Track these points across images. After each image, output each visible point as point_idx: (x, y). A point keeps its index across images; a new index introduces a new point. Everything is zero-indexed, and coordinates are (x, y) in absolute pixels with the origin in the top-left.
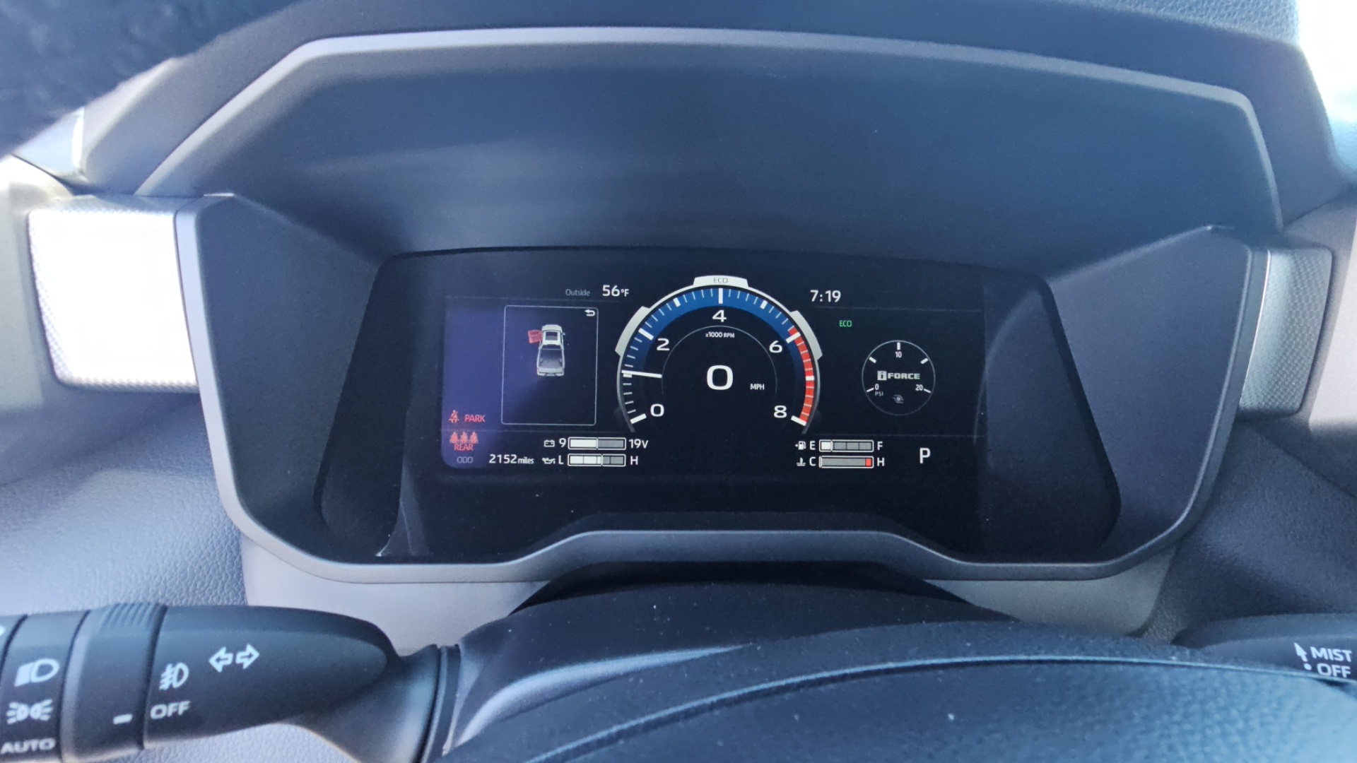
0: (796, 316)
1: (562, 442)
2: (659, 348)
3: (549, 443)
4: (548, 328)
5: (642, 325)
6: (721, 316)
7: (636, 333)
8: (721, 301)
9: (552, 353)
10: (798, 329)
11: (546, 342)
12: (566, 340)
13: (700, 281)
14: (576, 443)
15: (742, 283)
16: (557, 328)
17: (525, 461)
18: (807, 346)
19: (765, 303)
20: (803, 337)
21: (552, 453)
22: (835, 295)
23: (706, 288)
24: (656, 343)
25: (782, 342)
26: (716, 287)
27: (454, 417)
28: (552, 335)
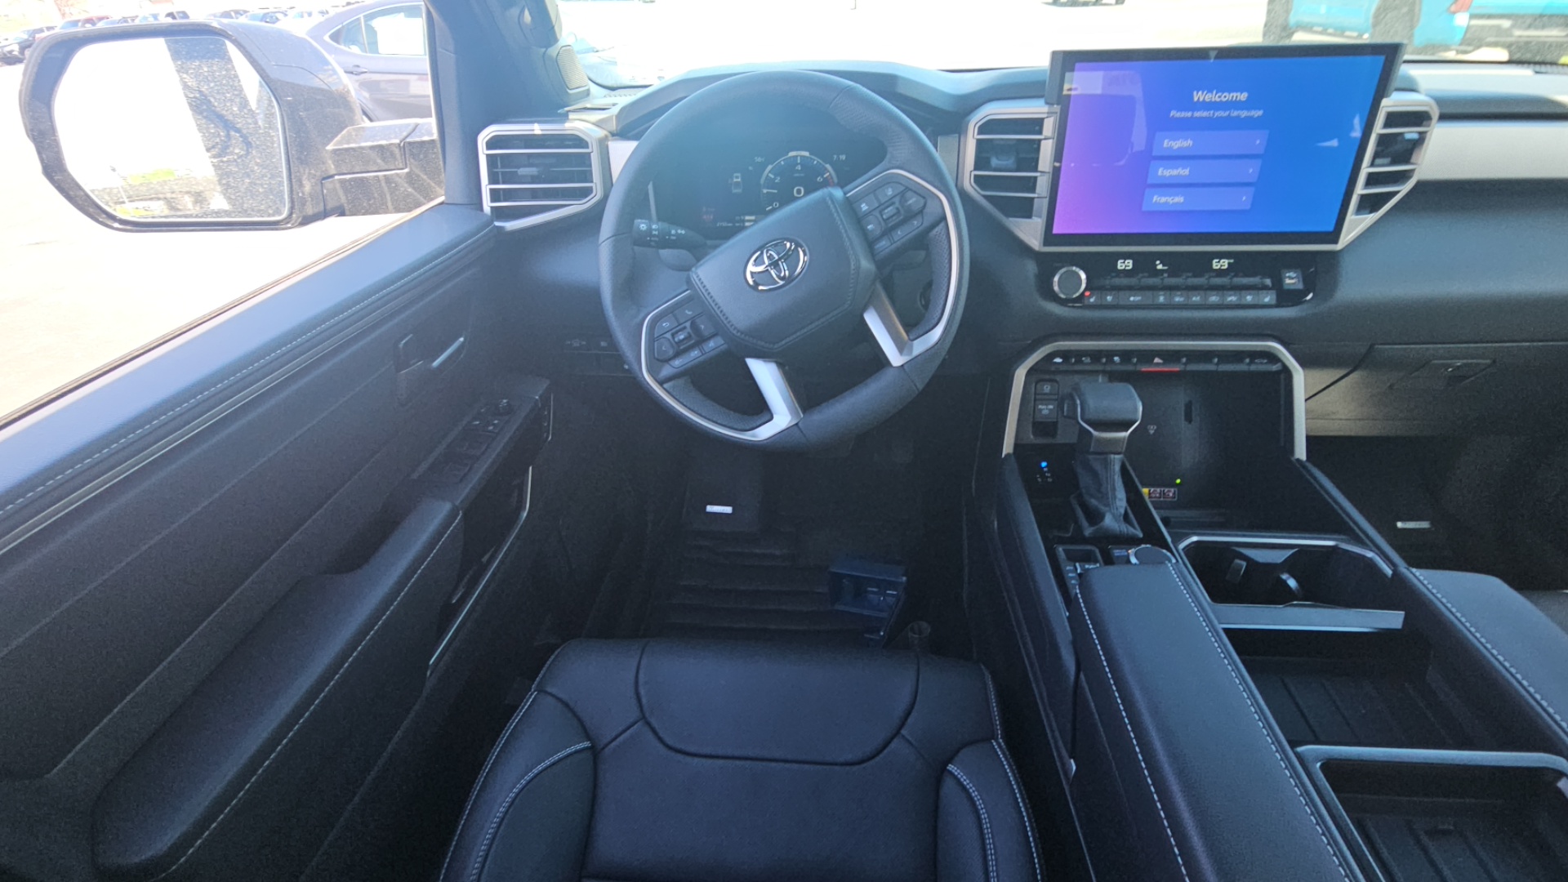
0: (828, 166)
1: (742, 217)
2: (776, 181)
3: (737, 218)
4: (735, 175)
5: (770, 172)
6: (799, 167)
7: (768, 176)
8: (799, 162)
9: (737, 184)
10: (828, 171)
11: (735, 180)
12: (742, 178)
13: (792, 154)
14: (747, 218)
15: (806, 154)
16: (739, 175)
17: (730, 225)
18: (832, 178)
19: (816, 161)
20: (830, 174)
21: (738, 222)
22: (843, 157)
23: (794, 157)
24: (775, 179)
25: (822, 177)
26: (797, 156)
27: (704, 209)
28: (737, 177)
